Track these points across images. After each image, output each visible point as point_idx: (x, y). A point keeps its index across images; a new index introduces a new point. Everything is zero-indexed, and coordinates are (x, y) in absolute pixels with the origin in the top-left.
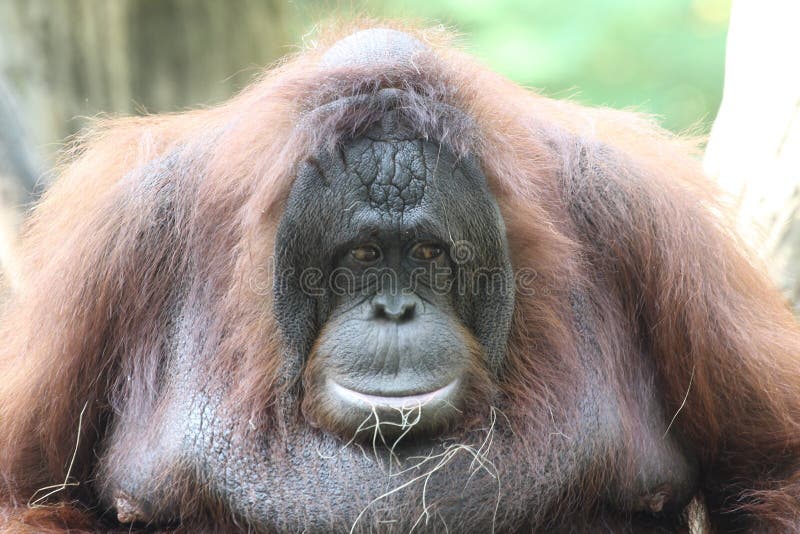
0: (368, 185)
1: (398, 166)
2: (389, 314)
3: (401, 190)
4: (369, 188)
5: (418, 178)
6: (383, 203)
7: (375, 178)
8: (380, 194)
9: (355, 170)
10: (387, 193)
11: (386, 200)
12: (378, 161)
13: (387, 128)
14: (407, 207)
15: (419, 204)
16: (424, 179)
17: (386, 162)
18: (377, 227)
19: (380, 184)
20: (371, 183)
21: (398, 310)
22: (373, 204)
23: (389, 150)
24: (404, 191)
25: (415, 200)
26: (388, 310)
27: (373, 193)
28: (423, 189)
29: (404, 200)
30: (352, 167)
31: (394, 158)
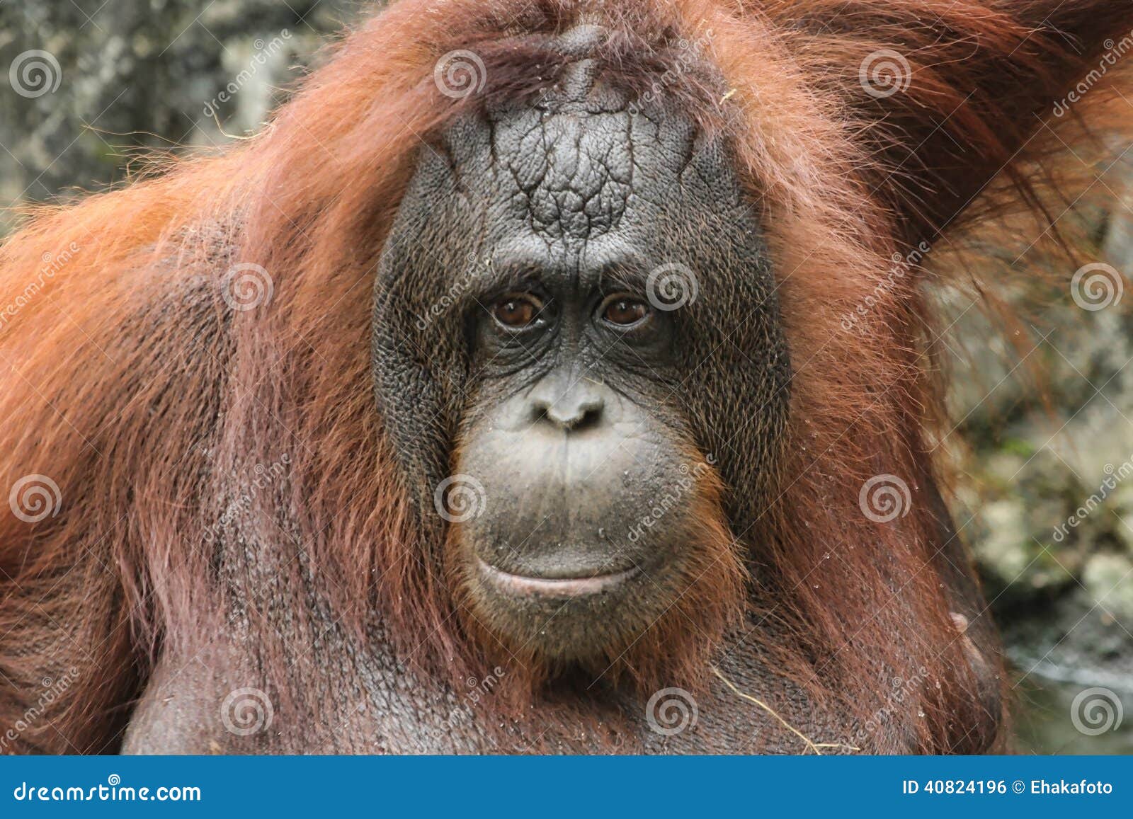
0: (529, 190)
1: (584, 157)
2: (557, 420)
3: (585, 200)
4: (530, 197)
5: (617, 180)
6: (555, 223)
7: (543, 178)
8: (548, 207)
9: (509, 165)
10: (559, 205)
11: (557, 217)
12: (550, 149)
13: (574, 90)
14: (595, 231)
15: (616, 226)
16: (628, 181)
17: (564, 152)
18: (539, 263)
19: (549, 189)
20: (535, 187)
21: (572, 413)
22: (537, 224)
23: (573, 129)
24: (591, 202)
25: (610, 219)
26: (553, 413)
27: (537, 204)
28: (625, 199)
29: (590, 217)
30: (503, 160)
31: (578, 145)
